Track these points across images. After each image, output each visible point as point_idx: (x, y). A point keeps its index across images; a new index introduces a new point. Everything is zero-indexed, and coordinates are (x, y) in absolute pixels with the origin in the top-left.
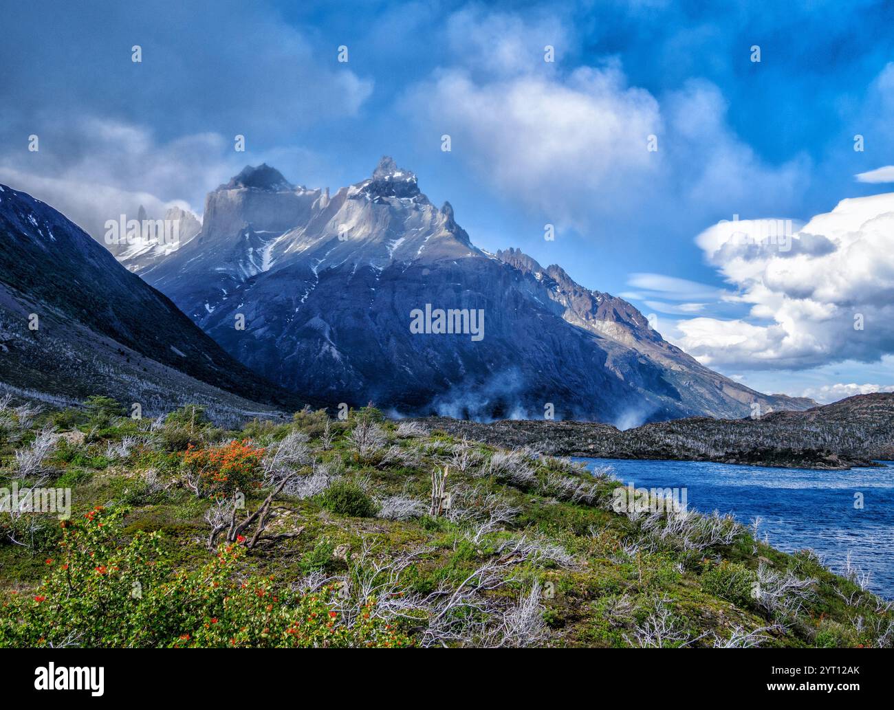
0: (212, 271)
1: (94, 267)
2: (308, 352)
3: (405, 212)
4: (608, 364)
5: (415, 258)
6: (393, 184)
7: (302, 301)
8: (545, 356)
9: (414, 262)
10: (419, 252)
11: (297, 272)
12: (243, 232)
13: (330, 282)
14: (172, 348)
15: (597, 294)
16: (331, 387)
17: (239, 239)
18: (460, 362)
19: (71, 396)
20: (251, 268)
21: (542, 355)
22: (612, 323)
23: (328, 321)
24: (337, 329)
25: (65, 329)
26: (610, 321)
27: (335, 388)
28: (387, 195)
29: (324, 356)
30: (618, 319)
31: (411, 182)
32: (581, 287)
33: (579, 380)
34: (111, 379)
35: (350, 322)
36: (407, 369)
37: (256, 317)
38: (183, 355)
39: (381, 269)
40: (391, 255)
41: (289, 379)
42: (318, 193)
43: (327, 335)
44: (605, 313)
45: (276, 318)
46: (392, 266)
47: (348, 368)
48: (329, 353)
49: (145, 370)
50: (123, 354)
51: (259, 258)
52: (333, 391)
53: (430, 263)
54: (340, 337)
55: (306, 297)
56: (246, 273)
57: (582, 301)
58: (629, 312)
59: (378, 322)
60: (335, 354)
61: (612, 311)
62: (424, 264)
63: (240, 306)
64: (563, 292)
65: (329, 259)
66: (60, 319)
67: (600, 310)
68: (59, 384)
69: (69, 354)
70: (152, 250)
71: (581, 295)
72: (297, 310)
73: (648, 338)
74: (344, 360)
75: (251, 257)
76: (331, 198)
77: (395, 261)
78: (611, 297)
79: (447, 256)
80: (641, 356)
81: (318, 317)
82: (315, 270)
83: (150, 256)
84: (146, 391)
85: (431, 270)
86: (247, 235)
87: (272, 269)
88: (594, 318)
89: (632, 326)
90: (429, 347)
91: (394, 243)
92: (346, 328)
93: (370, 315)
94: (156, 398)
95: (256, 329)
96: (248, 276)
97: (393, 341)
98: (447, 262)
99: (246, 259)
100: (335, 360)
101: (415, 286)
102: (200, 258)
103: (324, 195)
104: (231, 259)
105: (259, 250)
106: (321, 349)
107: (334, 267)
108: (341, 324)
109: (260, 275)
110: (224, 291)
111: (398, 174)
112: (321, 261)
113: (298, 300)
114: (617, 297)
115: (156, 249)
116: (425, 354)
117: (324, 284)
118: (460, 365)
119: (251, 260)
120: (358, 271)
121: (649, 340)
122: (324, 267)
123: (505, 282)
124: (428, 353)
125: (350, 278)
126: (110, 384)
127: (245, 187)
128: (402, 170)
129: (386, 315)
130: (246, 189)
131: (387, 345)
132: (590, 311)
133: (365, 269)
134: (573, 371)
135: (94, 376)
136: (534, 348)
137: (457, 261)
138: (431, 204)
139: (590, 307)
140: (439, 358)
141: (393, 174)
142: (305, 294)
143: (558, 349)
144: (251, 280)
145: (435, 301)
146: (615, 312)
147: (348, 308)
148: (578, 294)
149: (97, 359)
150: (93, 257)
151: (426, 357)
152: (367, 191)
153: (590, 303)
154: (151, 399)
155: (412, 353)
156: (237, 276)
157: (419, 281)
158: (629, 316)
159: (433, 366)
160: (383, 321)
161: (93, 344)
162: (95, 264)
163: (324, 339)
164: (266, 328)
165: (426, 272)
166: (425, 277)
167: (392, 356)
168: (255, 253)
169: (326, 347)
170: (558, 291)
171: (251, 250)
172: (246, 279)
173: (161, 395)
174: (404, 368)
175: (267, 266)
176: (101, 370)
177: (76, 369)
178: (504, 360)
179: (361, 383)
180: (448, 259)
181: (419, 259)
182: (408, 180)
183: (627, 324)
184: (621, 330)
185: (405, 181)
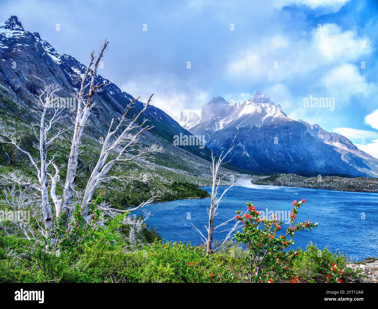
0: (205, 130)
1: (174, 127)
2: (238, 155)
3: (266, 108)
4: (342, 157)
5: (271, 122)
6: (261, 99)
7: (234, 138)
8: (321, 155)
9: (271, 124)
10: (272, 121)
11: (232, 129)
12: (213, 118)
13: (243, 132)
14: (201, 152)
15: (332, 133)
16: (248, 166)
17: (212, 120)
18: (290, 157)
19: (176, 168)
20: (216, 129)
21: (319, 154)
22: (339, 143)
23: (244, 144)
24: (247, 147)
25: (169, 146)
26: (338, 142)
27: (249, 166)
28: (260, 103)
29: (244, 156)
30: (341, 142)
31: (267, 98)
32: (326, 131)
33: (333, 163)
34: (188, 162)
35: (251, 144)
36: (273, 159)
37: (220, 144)
38: (205, 155)
39: (260, 127)
40: (263, 122)
41: (233, 163)
42: (236, 104)
43: (244, 149)
44: (336, 139)
45: (226, 144)
46: (263, 126)
47: (253, 159)
48: (245, 155)
49: (196, 159)
50: (188, 154)
51: (219, 126)
52: (249, 167)
53: (277, 124)
54: (249, 149)
55: (235, 137)
56: (215, 130)
57: (327, 136)
58: (344, 139)
59: (261, 144)
60: (248, 155)
61: (338, 139)
62: (275, 124)
63: (214, 140)
64: (321, 133)
65: (242, 124)
66: (167, 142)
67: (334, 139)
68: (171, 164)
69: (172, 154)
70: (185, 125)
71: (326, 134)
72: (233, 141)
73: (352, 148)
74: (251, 157)
75: (216, 125)
76: (240, 105)
77: (264, 124)
78: (337, 134)
79: (283, 121)
80: (353, 154)
81: (240, 143)
82: (237, 128)
83: (185, 127)
84: (200, 166)
85: (277, 126)
86: (215, 118)
87: (223, 129)
88: (332, 142)
89: (346, 144)
90: (279, 152)
91: (263, 118)
92: (250, 146)
93: (258, 142)
94: (204, 169)
95: (220, 147)
96: (216, 131)
97: (266, 150)
98: (283, 123)
99: (215, 126)
100: (248, 157)
101: (272, 132)
102: (200, 126)
103: (238, 105)
104: (210, 126)
105: (218, 123)
106: (243, 153)
107: (243, 127)
108: (248, 145)
109: (219, 131)
110: (209, 136)
111: (262, 96)
112: (239, 125)
113: (233, 138)
114: (339, 134)
115: (187, 125)
116: (278, 154)
117: (241, 133)
118: (291, 158)
119: (216, 126)
120: (252, 128)
121: (353, 149)
122: (241, 127)
123: (303, 129)
124: (279, 154)
125: (249, 130)
126: (188, 164)
127: (213, 103)
128: (264, 94)
129: (263, 141)
130: (214, 104)
131: (265, 152)
132: (330, 139)
133: (254, 127)
134: (331, 160)
135: (182, 161)
136: (316, 152)
137: (286, 123)
138: (275, 105)
139: (330, 138)
140: (283, 156)
141: (261, 96)
142: (235, 136)
143: (324, 152)
144: (217, 132)
145: (280, 136)
146: (340, 139)
147: (250, 140)
148: (325, 134)
149: (181, 156)
150: (173, 124)
151: (279, 155)
152: (253, 102)
153: (330, 136)
154: (202, 170)
155: (274, 154)
156: (212, 131)
157: (273, 130)
158: (344, 140)
159: (281, 158)
160: (262, 144)
161: (178, 151)
162: (174, 126)
163: (243, 150)
164: (224, 147)
165: (276, 127)
166: (276, 128)
167: (267, 155)
168: (217, 124)
169: (244, 153)
170: (320, 132)
171: (216, 123)
172: (215, 132)
173: (205, 168)
174: (272, 159)
175: (221, 128)
176: (183, 159)
177: (175, 159)
178: (306, 156)
179: (258, 164)
180: (283, 122)
181: (273, 123)
182: (266, 97)
183: (344, 143)
184: (342, 145)
185: (265, 98)
